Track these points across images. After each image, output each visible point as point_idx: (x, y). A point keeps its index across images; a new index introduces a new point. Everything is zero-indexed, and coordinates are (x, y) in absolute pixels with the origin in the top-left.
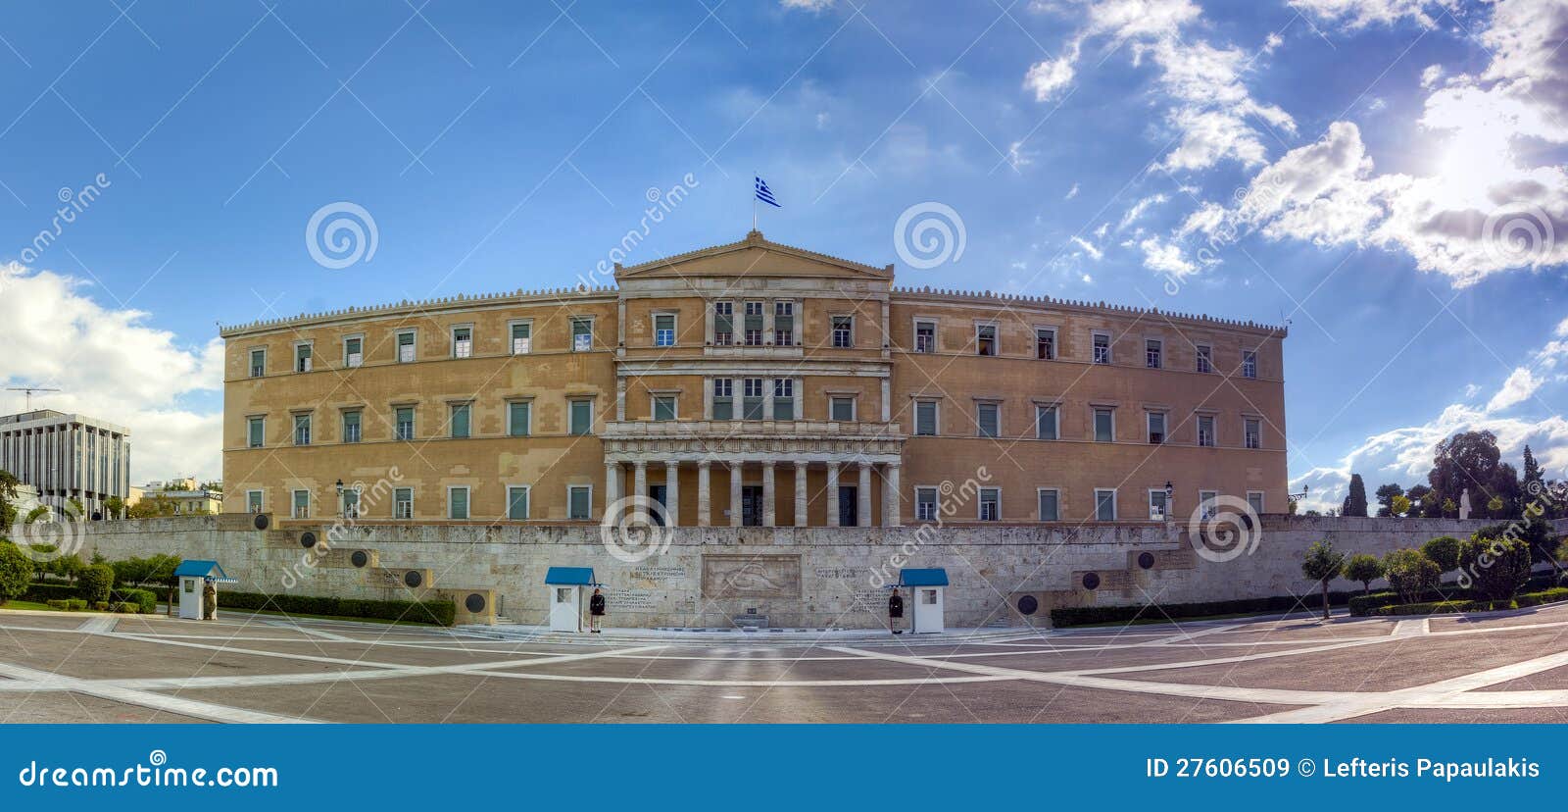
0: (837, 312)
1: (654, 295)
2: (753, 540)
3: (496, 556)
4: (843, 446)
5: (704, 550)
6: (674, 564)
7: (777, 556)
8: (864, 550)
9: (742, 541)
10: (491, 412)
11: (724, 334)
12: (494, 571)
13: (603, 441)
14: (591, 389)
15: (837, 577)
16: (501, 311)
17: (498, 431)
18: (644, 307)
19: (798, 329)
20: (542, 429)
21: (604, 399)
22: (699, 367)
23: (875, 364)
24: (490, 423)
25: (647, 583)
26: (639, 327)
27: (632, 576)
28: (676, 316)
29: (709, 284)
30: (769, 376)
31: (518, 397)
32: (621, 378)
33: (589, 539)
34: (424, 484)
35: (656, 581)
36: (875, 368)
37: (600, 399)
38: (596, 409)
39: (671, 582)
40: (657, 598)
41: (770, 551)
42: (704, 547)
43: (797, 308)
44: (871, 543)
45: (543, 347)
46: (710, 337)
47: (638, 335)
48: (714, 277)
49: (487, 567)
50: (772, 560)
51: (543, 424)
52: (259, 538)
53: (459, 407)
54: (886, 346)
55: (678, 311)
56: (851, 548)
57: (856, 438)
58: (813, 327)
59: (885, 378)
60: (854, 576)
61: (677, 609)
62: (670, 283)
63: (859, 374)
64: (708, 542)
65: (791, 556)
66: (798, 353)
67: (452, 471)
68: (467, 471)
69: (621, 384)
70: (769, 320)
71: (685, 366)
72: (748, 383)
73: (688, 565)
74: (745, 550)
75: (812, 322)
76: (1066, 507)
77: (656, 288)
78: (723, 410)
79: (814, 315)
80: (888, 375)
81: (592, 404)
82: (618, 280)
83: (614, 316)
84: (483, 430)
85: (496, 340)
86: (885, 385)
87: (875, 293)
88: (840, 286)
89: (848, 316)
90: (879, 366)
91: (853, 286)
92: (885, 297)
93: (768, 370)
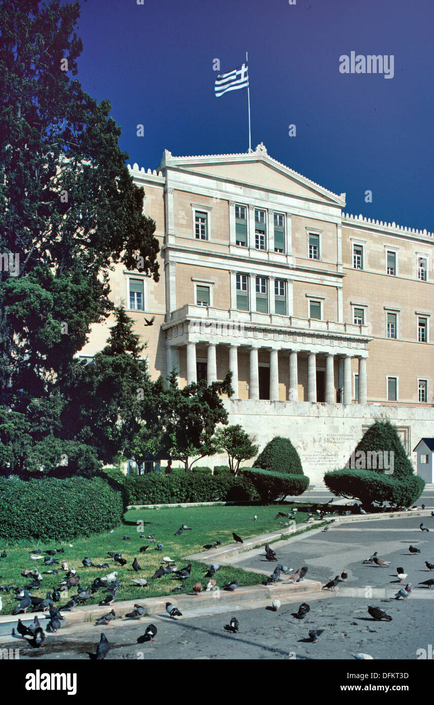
0: (311, 229)
1: (194, 190)
6: (347, 433)
18: (187, 199)
19: (289, 239)
22: (227, 263)
23: (334, 276)
25: (334, 447)
26: (184, 218)
28: (209, 214)
29: (231, 188)
30: (270, 278)
32: (172, 262)
35: (339, 446)
36: (334, 279)
38: (149, 288)
43: (287, 222)
46: (233, 237)
47: (182, 226)
54: (340, 262)
55: (210, 209)
58: (297, 239)
59: (340, 288)
62: (205, 182)
63: (325, 283)
66: (290, 261)
70: (271, 229)
71: (216, 260)
72: (258, 281)
73: (355, 432)
75: (296, 235)
77: (196, 184)
78: (243, 302)
79: (297, 230)
80: (341, 285)
81: (145, 282)
83: (160, 202)
86: (340, 292)
87: (334, 217)
88: (313, 206)
89: (318, 233)
90: (337, 278)
91: (320, 207)
92: (339, 221)
93: (272, 272)
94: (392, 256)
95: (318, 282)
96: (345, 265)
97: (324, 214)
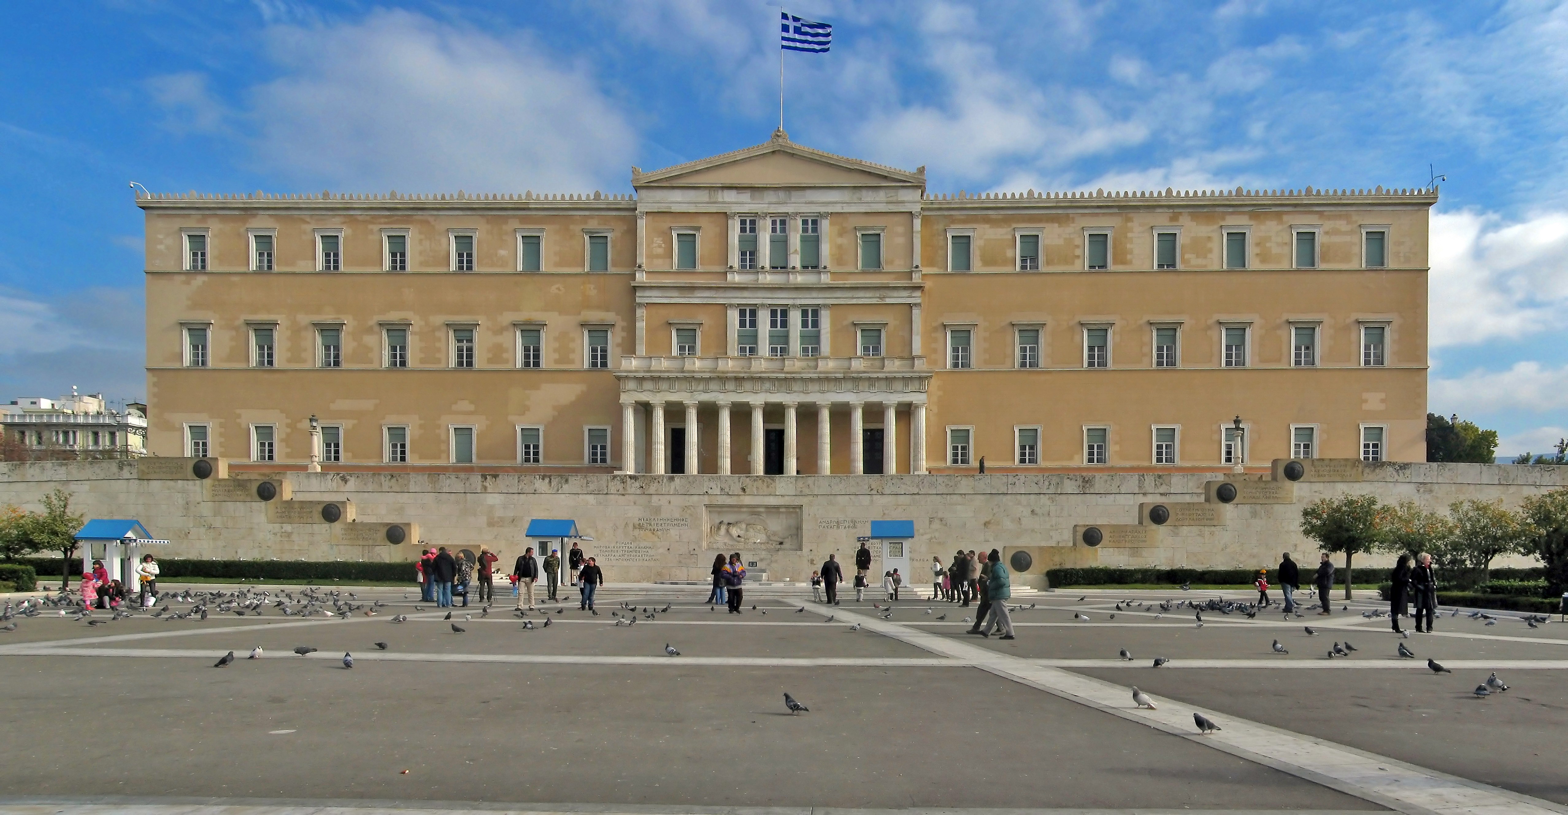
0: (865, 228)
1: (675, 208)
2: (755, 489)
3: (492, 507)
4: (867, 384)
5: (706, 500)
6: (677, 516)
7: (777, 507)
8: (866, 500)
9: (744, 490)
10: (499, 339)
11: (749, 255)
12: (491, 524)
13: (619, 378)
14: (609, 317)
15: (838, 527)
16: (508, 217)
17: (506, 361)
18: (664, 223)
19: (826, 249)
20: (557, 362)
21: (623, 329)
22: (722, 295)
23: (905, 288)
24: (497, 353)
25: (649, 533)
26: (660, 246)
27: (634, 527)
28: (698, 234)
29: (730, 196)
30: (794, 306)
31: (529, 323)
32: (640, 304)
33: (591, 488)
34: (422, 422)
35: (659, 533)
36: (905, 293)
37: (618, 329)
38: (614, 340)
39: (674, 532)
40: (661, 551)
41: (772, 501)
42: (706, 497)
43: (825, 225)
44: (873, 492)
45: (557, 265)
46: (735, 260)
47: (658, 257)
48: (736, 188)
49: (483, 520)
50: (774, 510)
51: (556, 356)
52: (199, 489)
53: (464, 333)
54: (917, 267)
55: (700, 229)
56: (852, 497)
57: (881, 375)
58: (840, 247)
59: (915, 304)
60: (855, 527)
61: (680, 562)
62: (691, 195)
63: (889, 301)
64: (710, 492)
65: (795, 507)
66: (825, 279)
67: (454, 407)
68: (472, 408)
69: (640, 312)
70: (795, 240)
71: (707, 294)
72: (774, 313)
73: (691, 515)
74: (747, 500)
75: (840, 241)
76: (1117, 448)
77: (677, 200)
79: (841, 234)
80: (919, 300)
81: (609, 333)
82: (636, 189)
83: (633, 232)
84: (490, 361)
85: (502, 252)
86: (916, 310)
87: (906, 204)
88: (868, 196)
89: (877, 232)
90: (909, 292)
91: (881, 195)
92: (916, 208)
93: (794, 298)
94: (1031, 241)
95: (874, 301)
96: (926, 270)
97: (887, 203)
